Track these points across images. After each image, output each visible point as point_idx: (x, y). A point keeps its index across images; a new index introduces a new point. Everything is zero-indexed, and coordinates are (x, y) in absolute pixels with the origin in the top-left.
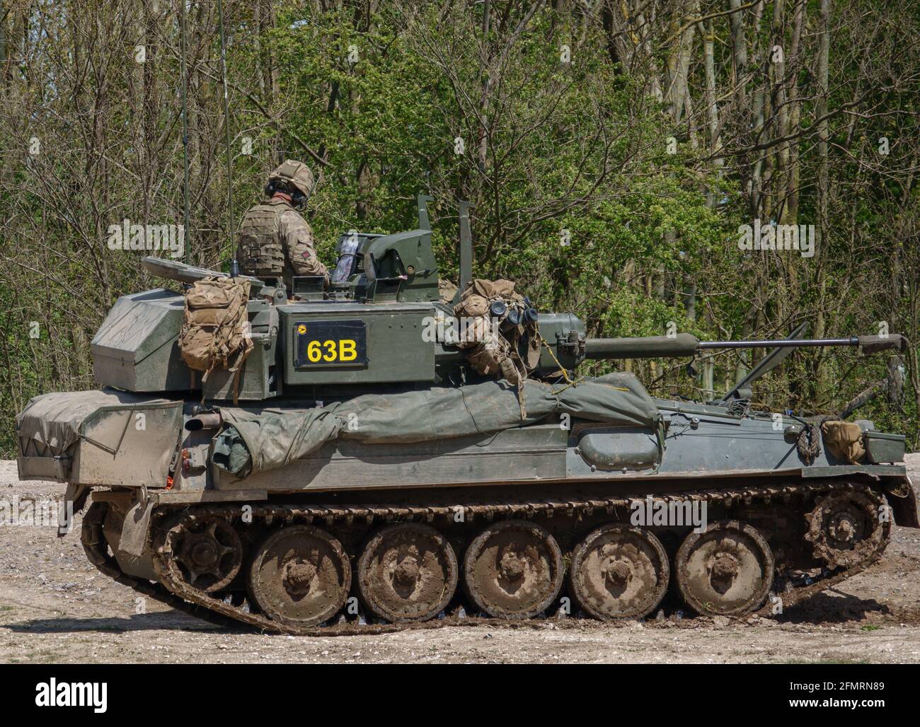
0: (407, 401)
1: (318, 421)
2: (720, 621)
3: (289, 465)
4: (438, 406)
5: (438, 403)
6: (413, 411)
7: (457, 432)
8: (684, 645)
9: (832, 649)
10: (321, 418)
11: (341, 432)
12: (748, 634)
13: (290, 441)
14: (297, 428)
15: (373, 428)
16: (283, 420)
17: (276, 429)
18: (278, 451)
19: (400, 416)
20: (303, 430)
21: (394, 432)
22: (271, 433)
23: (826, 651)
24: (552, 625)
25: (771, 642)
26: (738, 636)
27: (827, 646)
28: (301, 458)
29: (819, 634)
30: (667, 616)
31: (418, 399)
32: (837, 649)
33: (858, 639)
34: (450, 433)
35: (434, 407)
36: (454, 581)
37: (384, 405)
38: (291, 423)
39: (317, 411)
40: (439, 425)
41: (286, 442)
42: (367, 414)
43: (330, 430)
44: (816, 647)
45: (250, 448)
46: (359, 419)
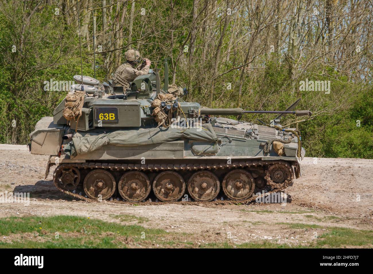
0: (130, 133)
3: (90, 152)
4: (140, 135)
5: (140, 134)
6: (132, 137)
7: (146, 143)
9: (123, 211)
10: (102, 138)
11: (108, 143)
13: (90, 145)
14: (92, 142)
15: (119, 142)
16: (88, 139)
17: (86, 142)
18: (86, 149)
19: (127, 138)
20: (94, 142)
21: (125, 143)
22: (84, 143)
23: (122, 212)
27: (122, 210)
28: (95, 150)
31: (134, 133)
32: (125, 211)
33: (132, 209)
34: (144, 144)
35: (139, 135)
37: (123, 134)
38: (91, 140)
39: (101, 136)
40: (140, 141)
41: (88, 146)
42: (118, 137)
43: (104, 142)
44: (118, 210)
45: (76, 148)
46: (114, 138)
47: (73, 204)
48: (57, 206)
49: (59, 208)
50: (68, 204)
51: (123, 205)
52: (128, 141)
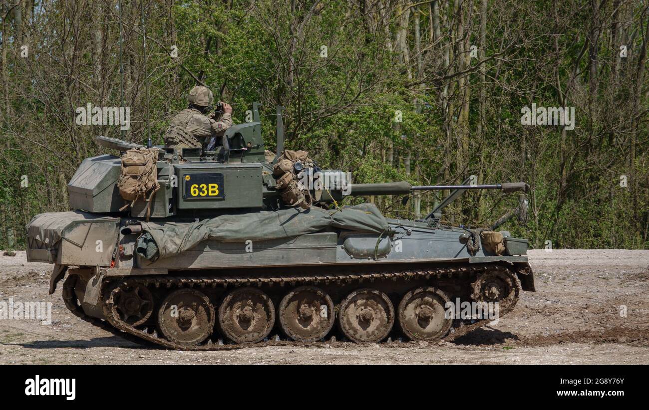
0: (246, 218)
1: (197, 229)
2: (423, 344)
3: (180, 255)
4: (264, 222)
5: (264, 220)
6: (250, 224)
7: (275, 236)
8: (402, 357)
9: (486, 360)
10: (198, 228)
11: (209, 236)
12: (439, 351)
13: (181, 240)
14: (185, 234)
15: (228, 234)
16: (176, 229)
17: (173, 234)
18: (174, 246)
19: (243, 227)
20: (188, 235)
21: (239, 236)
22: (170, 236)
23: (483, 361)
24: (328, 345)
25: (452, 355)
26: (433, 352)
27: (483, 358)
28: (187, 250)
29: (479, 351)
30: (393, 340)
31: (253, 218)
32: (489, 360)
33: (501, 354)
34: (271, 237)
35: (262, 222)
36: (273, 320)
37: (234, 221)
38: (182, 230)
39: (196, 224)
40: (265, 232)
41: (178, 242)
42: (225, 225)
43: (203, 235)
44: (477, 359)
45: (158, 245)
46: (220, 228)
47: (395, 352)
48: (368, 356)
49: (371, 358)
50: (387, 352)
51: (485, 350)
52: (245, 231)
